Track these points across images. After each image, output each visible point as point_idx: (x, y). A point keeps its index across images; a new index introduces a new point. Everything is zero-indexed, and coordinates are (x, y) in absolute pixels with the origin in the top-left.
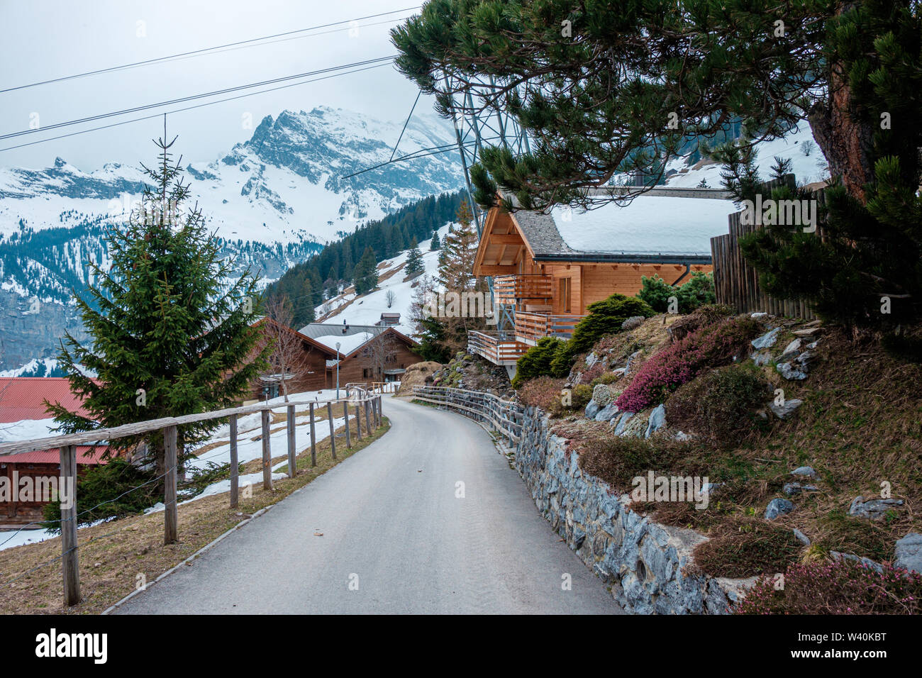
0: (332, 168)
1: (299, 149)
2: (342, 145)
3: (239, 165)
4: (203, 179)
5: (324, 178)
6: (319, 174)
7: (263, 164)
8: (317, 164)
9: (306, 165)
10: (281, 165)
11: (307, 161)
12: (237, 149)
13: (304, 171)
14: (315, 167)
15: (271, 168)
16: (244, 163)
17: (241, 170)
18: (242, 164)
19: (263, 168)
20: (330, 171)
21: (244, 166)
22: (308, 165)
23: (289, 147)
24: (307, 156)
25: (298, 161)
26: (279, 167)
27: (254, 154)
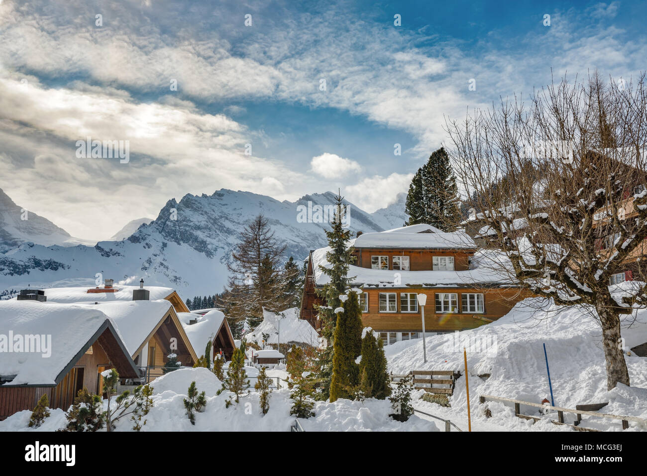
0: (229, 244)
1: (198, 228)
2: (239, 223)
3: (143, 243)
4: (108, 256)
5: (220, 253)
6: (216, 250)
7: (166, 241)
8: (214, 241)
9: (203, 243)
10: (181, 242)
11: (205, 239)
12: (142, 229)
13: (201, 246)
14: (212, 244)
15: (172, 244)
16: (147, 241)
17: (144, 247)
18: (145, 242)
19: (165, 245)
20: (225, 247)
21: (147, 244)
22: (205, 242)
23: (190, 226)
24: (206, 234)
25: (196, 239)
26: (179, 244)
27: (158, 233)
